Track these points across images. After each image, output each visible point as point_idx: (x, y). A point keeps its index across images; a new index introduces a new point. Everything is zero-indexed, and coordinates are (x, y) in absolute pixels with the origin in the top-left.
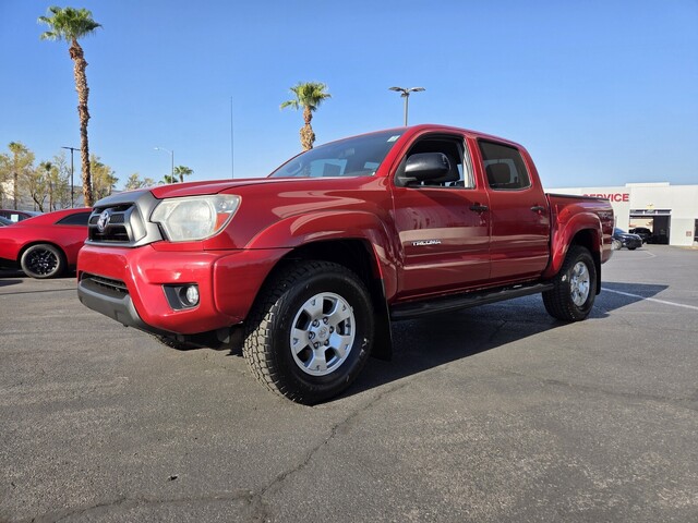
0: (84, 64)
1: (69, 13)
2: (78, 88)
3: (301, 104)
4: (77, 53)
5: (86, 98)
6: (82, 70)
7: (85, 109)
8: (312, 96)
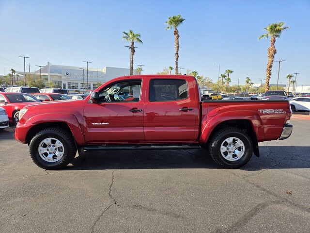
0: (178, 36)
1: (174, 18)
2: (175, 46)
3: (270, 35)
4: (176, 33)
5: (178, 49)
6: (178, 39)
7: (177, 54)
8: (276, 30)
